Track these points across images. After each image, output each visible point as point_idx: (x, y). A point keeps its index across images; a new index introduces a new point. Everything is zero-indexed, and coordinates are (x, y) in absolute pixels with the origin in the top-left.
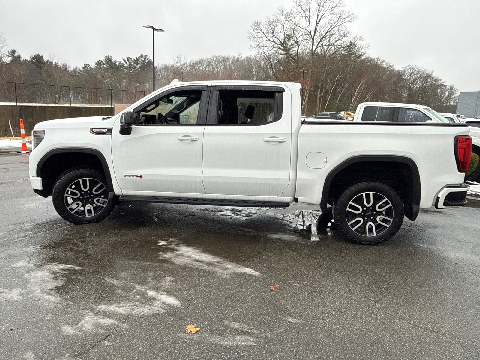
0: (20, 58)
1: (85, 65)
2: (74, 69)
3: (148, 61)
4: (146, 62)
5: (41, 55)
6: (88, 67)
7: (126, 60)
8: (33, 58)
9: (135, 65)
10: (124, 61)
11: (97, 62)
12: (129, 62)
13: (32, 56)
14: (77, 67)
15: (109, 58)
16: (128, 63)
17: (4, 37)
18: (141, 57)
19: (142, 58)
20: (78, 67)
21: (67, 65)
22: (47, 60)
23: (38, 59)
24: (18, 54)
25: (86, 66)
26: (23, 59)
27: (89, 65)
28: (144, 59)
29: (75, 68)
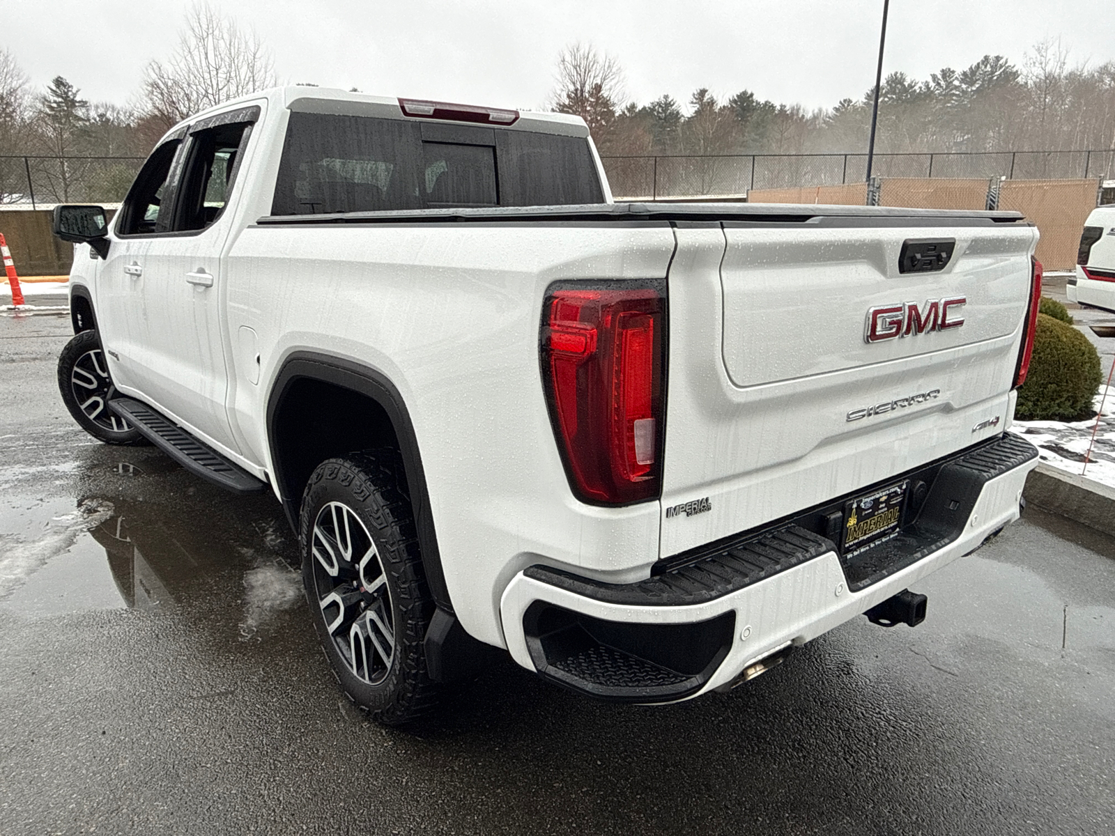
0: (713, 104)
1: (841, 103)
2: (814, 114)
3: (1001, 70)
4: (997, 73)
5: (749, 92)
6: (848, 105)
7: (940, 77)
8: (735, 101)
9: (964, 86)
10: (934, 81)
11: (869, 92)
12: (946, 81)
13: (733, 97)
14: (820, 110)
15: (896, 78)
16: (942, 83)
17: (619, 66)
18: (983, 62)
19: (986, 67)
20: (824, 110)
21: (802, 109)
22: (766, 102)
23: (744, 102)
24: (709, 96)
25: (843, 105)
26: (719, 107)
27: (850, 101)
28: (992, 67)
29: (816, 111)
